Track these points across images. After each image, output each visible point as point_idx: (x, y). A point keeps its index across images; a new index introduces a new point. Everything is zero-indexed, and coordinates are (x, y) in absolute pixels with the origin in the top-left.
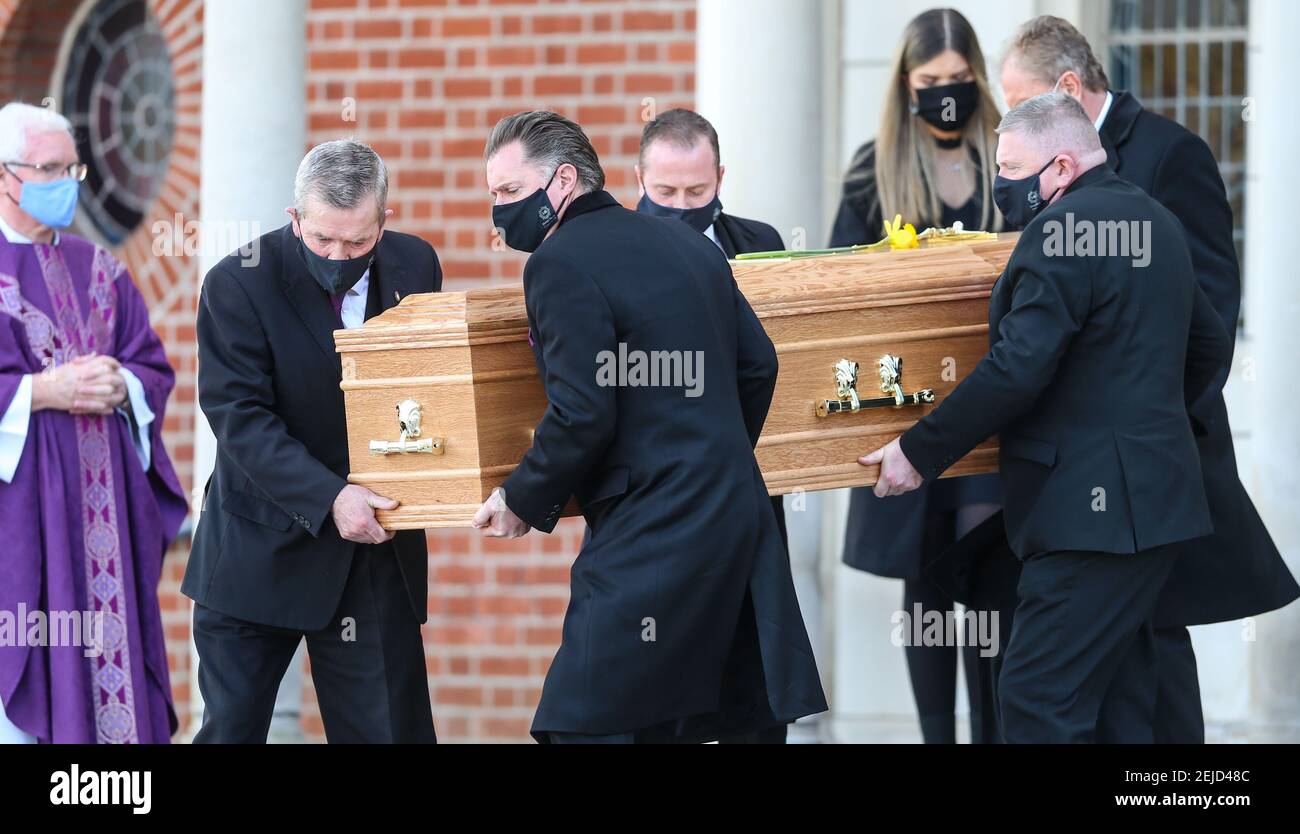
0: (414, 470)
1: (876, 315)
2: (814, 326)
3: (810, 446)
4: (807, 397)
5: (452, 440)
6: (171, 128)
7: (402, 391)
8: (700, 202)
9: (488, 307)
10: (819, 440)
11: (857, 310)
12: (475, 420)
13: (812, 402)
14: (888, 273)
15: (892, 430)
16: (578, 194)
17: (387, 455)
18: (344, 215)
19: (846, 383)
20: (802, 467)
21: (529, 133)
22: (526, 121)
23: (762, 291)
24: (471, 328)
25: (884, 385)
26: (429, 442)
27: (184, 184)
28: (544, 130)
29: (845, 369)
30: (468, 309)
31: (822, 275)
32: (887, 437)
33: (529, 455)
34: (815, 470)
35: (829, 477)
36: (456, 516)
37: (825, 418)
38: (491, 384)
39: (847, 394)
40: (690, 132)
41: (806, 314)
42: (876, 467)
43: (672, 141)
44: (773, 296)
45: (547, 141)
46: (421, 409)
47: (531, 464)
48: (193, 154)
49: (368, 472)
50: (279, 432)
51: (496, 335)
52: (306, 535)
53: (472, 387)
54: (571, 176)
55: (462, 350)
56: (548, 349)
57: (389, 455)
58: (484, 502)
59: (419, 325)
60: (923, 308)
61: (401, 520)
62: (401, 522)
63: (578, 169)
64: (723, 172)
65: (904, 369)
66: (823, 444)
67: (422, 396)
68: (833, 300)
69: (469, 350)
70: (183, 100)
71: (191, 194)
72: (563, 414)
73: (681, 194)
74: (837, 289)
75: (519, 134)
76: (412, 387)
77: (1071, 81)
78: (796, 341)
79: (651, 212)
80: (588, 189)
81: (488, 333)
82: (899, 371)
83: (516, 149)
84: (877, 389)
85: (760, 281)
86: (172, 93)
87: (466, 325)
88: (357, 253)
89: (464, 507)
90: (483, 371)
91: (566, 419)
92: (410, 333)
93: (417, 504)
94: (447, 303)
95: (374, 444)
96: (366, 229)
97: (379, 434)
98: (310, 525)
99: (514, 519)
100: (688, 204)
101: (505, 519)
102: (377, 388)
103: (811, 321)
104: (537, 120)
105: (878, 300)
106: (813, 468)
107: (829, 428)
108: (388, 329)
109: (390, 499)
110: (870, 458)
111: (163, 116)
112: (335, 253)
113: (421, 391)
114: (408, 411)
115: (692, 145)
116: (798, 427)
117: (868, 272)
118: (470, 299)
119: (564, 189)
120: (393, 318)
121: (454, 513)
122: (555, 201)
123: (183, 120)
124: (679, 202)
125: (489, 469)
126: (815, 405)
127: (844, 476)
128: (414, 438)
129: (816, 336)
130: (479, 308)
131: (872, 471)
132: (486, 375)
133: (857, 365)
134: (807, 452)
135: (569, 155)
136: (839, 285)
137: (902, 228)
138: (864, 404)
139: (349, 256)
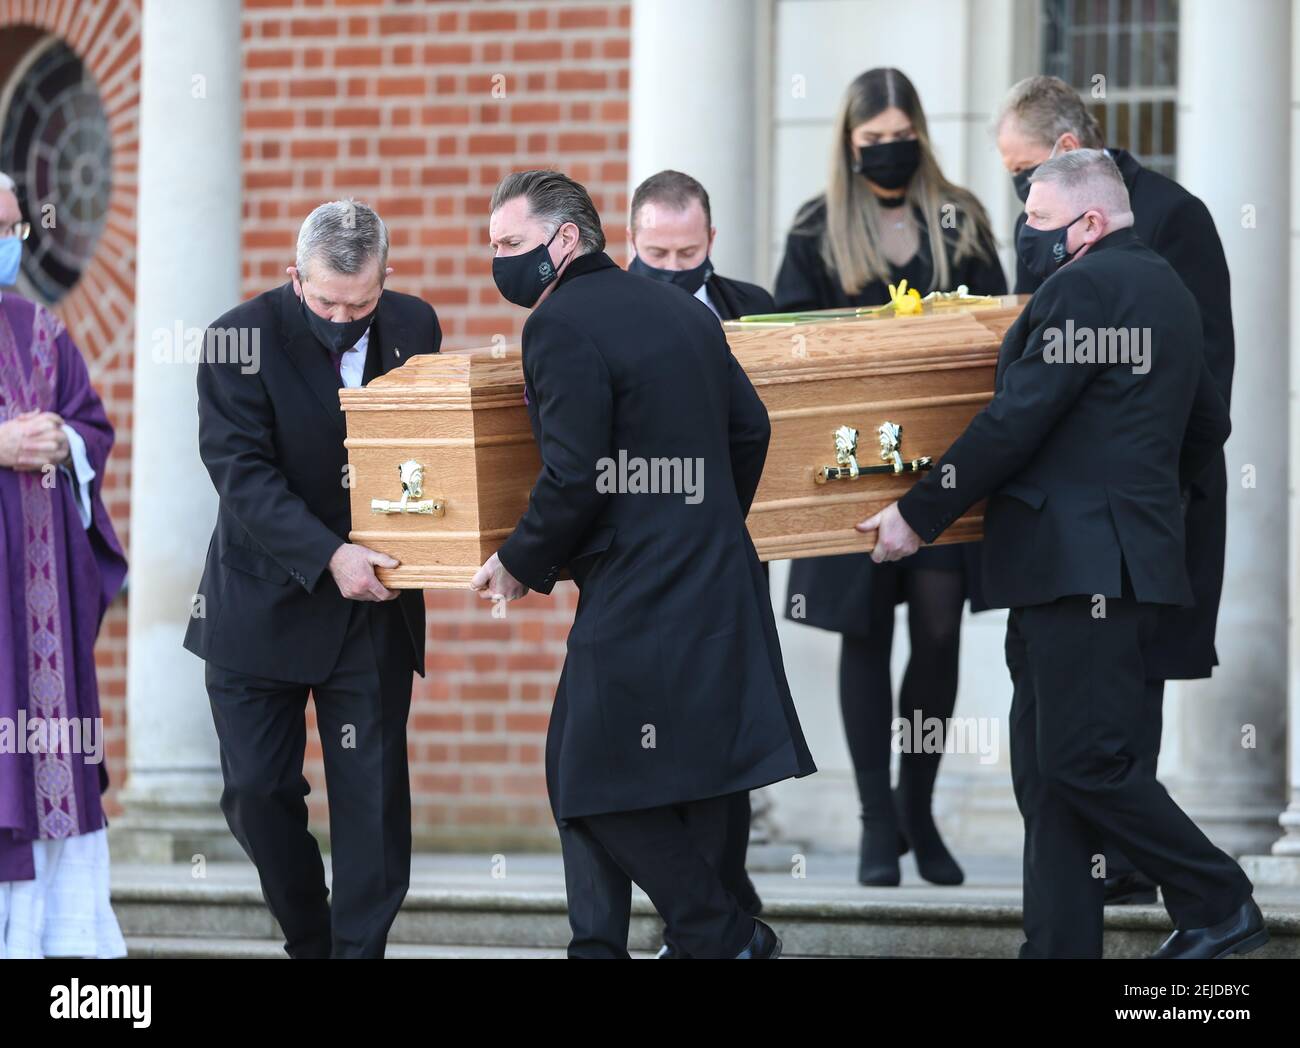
0: (413, 531)
1: (877, 383)
2: (815, 393)
3: (808, 512)
4: (807, 463)
5: (453, 503)
6: (107, 187)
7: (405, 452)
8: (691, 264)
9: (491, 371)
10: (818, 506)
11: (858, 378)
12: (476, 484)
13: (811, 468)
14: (891, 340)
15: (890, 496)
16: (578, 253)
17: (388, 514)
18: (348, 280)
19: (845, 450)
20: (799, 532)
21: (537, 189)
22: (534, 178)
23: (766, 357)
24: (474, 393)
25: (884, 452)
26: (430, 503)
27: (120, 242)
28: (551, 187)
29: (845, 437)
30: (471, 373)
31: (825, 342)
32: (884, 504)
33: (525, 517)
34: (813, 535)
35: (826, 543)
36: (455, 578)
37: (824, 485)
38: (493, 448)
39: (847, 461)
40: (682, 194)
41: (808, 382)
42: (873, 533)
43: (663, 203)
44: (775, 363)
45: (553, 198)
46: (423, 470)
47: (527, 527)
48: (129, 212)
49: (371, 529)
50: (280, 487)
51: (498, 400)
52: (302, 590)
53: (474, 451)
54: (573, 235)
55: (464, 415)
56: (543, 409)
57: (391, 514)
58: (482, 565)
59: (423, 387)
60: (925, 376)
61: (401, 580)
62: (403, 580)
63: (580, 229)
64: (714, 233)
65: (905, 437)
66: (821, 510)
67: (424, 457)
68: (835, 367)
69: (472, 413)
70: (119, 159)
71: (128, 252)
72: (557, 476)
73: (673, 256)
74: (838, 357)
75: (526, 190)
76: (415, 448)
77: (1069, 142)
78: (797, 408)
79: (643, 273)
80: (588, 250)
81: (490, 397)
82: (898, 438)
83: (522, 204)
84: (876, 456)
85: (764, 347)
86: (108, 153)
87: (469, 390)
88: (359, 315)
89: (463, 569)
90: (486, 435)
91: (560, 480)
92: (413, 395)
93: (417, 565)
94: (452, 365)
95: (376, 504)
96: (369, 292)
97: (381, 493)
98: (307, 581)
99: (512, 581)
100: (679, 266)
101: (504, 581)
102: (379, 448)
103: (813, 387)
104: (545, 177)
105: (879, 367)
106: (811, 534)
107: (828, 494)
108: (393, 390)
109: (391, 557)
110: (868, 524)
111: (99, 175)
112: (338, 316)
113: (424, 453)
114: (410, 471)
115: (684, 208)
116: (797, 493)
117: (871, 338)
118: (475, 362)
119: (566, 248)
120: (396, 378)
121: (455, 574)
122: (556, 259)
123: (120, 178)
124: (671, 264)
125: (488, 533)
126: (815, 471)
127: (842, 542)
128: (415, 499)
129: (817, 403)
130: (485, 372)
131: (870, 536)
132: (487, 439)
133: (857, 433)
134: (804, 518)
135: (573, 214)
136: (843, 352)
137: (906, 293)
138: (863, 471)
139: (352, 318)
